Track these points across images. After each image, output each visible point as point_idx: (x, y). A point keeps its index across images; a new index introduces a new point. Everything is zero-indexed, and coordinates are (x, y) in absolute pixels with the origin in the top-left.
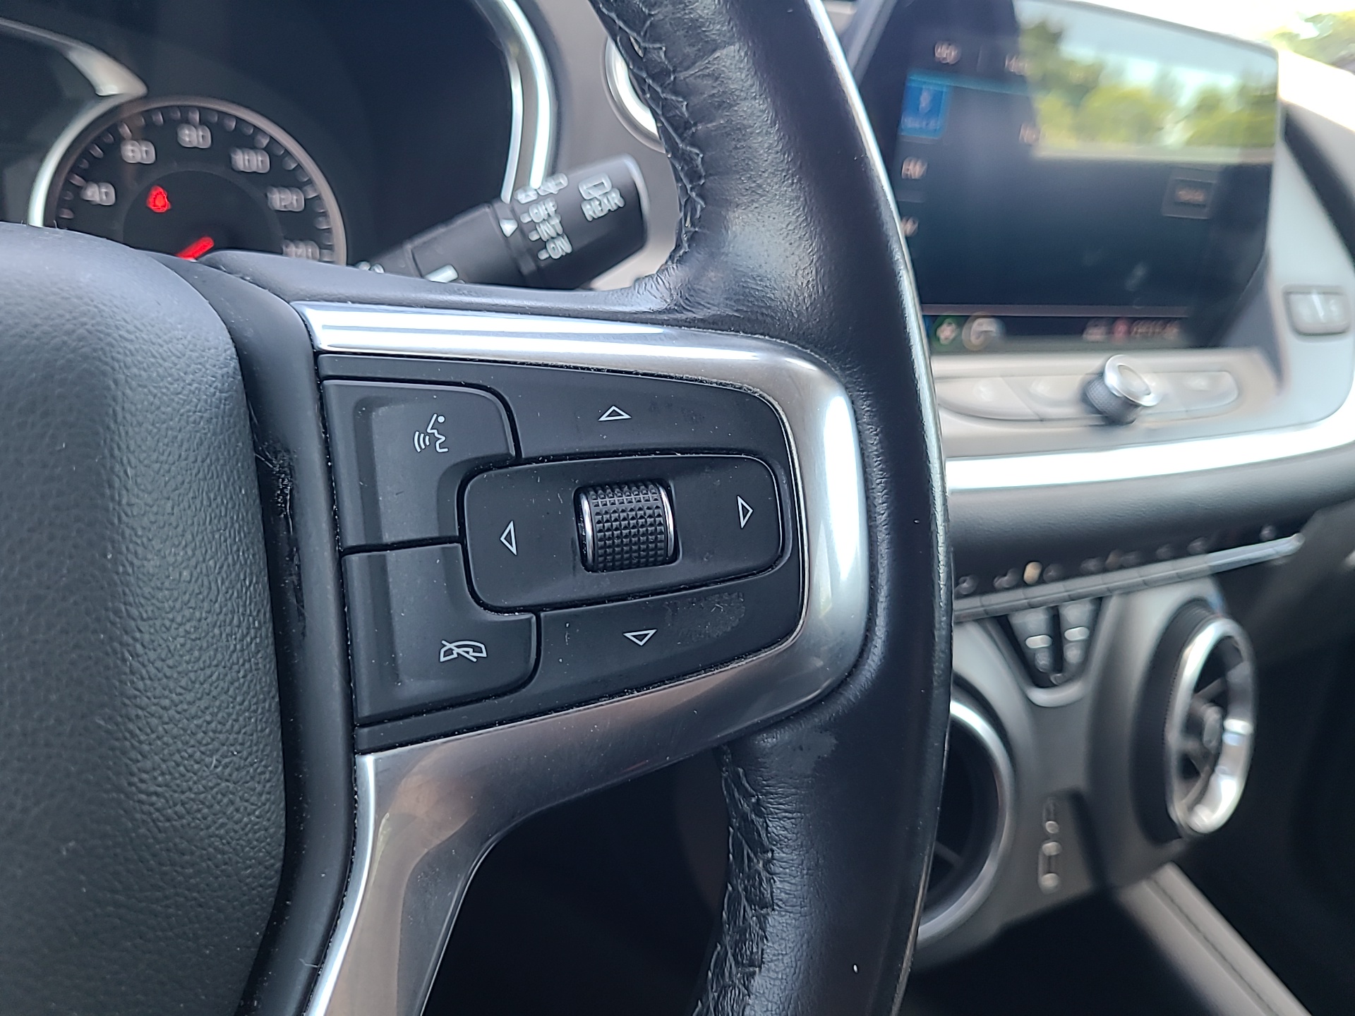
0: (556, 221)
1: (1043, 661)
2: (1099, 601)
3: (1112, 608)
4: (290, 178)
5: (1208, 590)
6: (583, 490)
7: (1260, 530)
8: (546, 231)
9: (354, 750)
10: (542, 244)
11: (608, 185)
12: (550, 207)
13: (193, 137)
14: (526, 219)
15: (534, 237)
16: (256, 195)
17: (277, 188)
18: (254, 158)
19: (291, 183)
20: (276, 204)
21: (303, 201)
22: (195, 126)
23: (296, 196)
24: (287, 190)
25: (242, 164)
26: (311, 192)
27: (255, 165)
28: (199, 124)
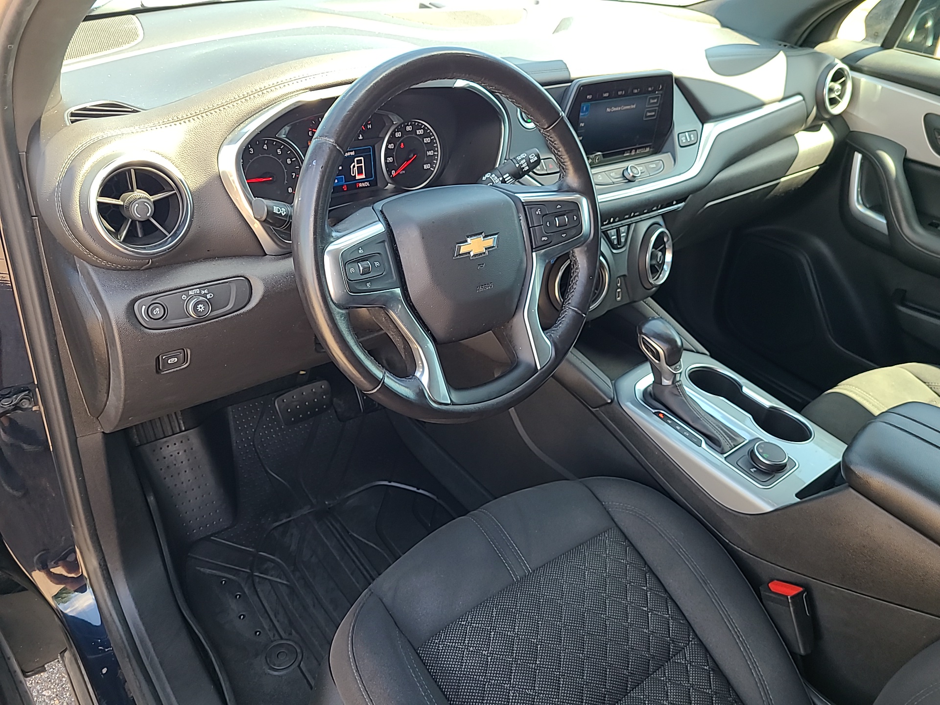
0: (526, 163)
1: (616, 242)
2: (629, 225)
3: (633, 226)
5: (660, 220)
6: (556, 217)
7: (673, 202)
8: (524, 166)
9: (532, 252)
10: (523, 168)
11: (534, 156)
12: (524, 161)
13: (409, 128)
14: (520, 163)
15: (522, 167)
16: (421, 140)
17: (425, 138)
18: (420, 131)
19: (428, 135)
20: (425, 142)
21: (431, 139)
22: (409, 126)
23: (429, 138)
24: (427, 138)
25: (418, 133)
26: (433, 137)
27: (421, 133)
28: (410, 125)
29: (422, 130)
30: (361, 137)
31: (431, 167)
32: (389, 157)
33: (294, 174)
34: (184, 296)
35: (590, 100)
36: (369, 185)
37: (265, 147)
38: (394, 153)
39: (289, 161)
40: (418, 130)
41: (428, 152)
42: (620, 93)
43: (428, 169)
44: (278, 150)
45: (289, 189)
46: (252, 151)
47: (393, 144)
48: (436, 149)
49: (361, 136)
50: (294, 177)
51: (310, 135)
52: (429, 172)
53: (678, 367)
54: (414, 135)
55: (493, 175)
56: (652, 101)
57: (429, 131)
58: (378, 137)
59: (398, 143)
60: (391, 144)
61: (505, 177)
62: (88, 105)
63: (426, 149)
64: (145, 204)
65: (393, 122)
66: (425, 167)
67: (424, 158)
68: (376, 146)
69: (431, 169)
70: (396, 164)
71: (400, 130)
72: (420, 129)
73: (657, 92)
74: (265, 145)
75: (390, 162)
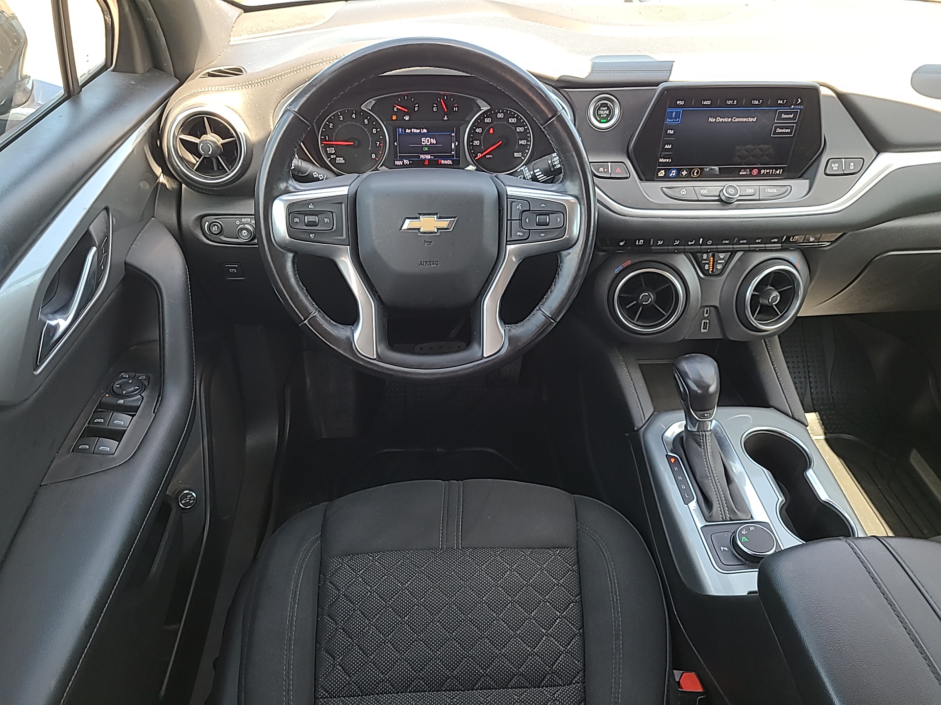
1: (707, 267)
2: (733, 253)
3: (738, 255)
4: (519, 123)
8: (556, 163)
9: (506, 244)
10: (555, 165)
13: (500, 116)
14: (553, 160)
16: (514, 128)
17: (518, 127)
18: (513, 120)
19: (522, 125)
20: (517, 130)
21: (524, 129)
22: (500, 113)
23: (523, 128)
24: (521, 127)
25: (510, 121)
26: (526, 127)
27: (513, 121)
28: (502, 113)
29: (516, 119)
30: (446, 118)
31: (522, 156)
32: (476, 140)
33: (378, 143)
34: (238, 221)
35: (680, 107)
36: (451, 163)
37: (354, 116)
38: (482, 138)
39: (374, 131)
40: (511, 118)
41: (520, 141)
42: (729, 102)
43: (518, 157)
44: (365, 120)
45: (373, 155)
46: (342, 118)
47: (481, 129)
48: (529, 139)
49: (446, 116)
50: (378, 145)
51: (395, 110)
52: (520, 160)
53: (706, 415)
54: (505, 123)
55: (527, 168)
56: (783, 116)
57: (522, 120)
58: (464, 120)
59: (487, 128)
60: (479, 128)
61: (535, 171)
62: (222, 68)
63: (518, 137)
64: (208, 144)
65: (480, 108)
66: (516, 155)
67: (515, 147)
68: (461, 128)
69: (522, 158)
70: (482, 147)
71: (490, 116)
72: (513, 118)
73: (792, 107)
74: (354, 115)
75: (477, 145)
